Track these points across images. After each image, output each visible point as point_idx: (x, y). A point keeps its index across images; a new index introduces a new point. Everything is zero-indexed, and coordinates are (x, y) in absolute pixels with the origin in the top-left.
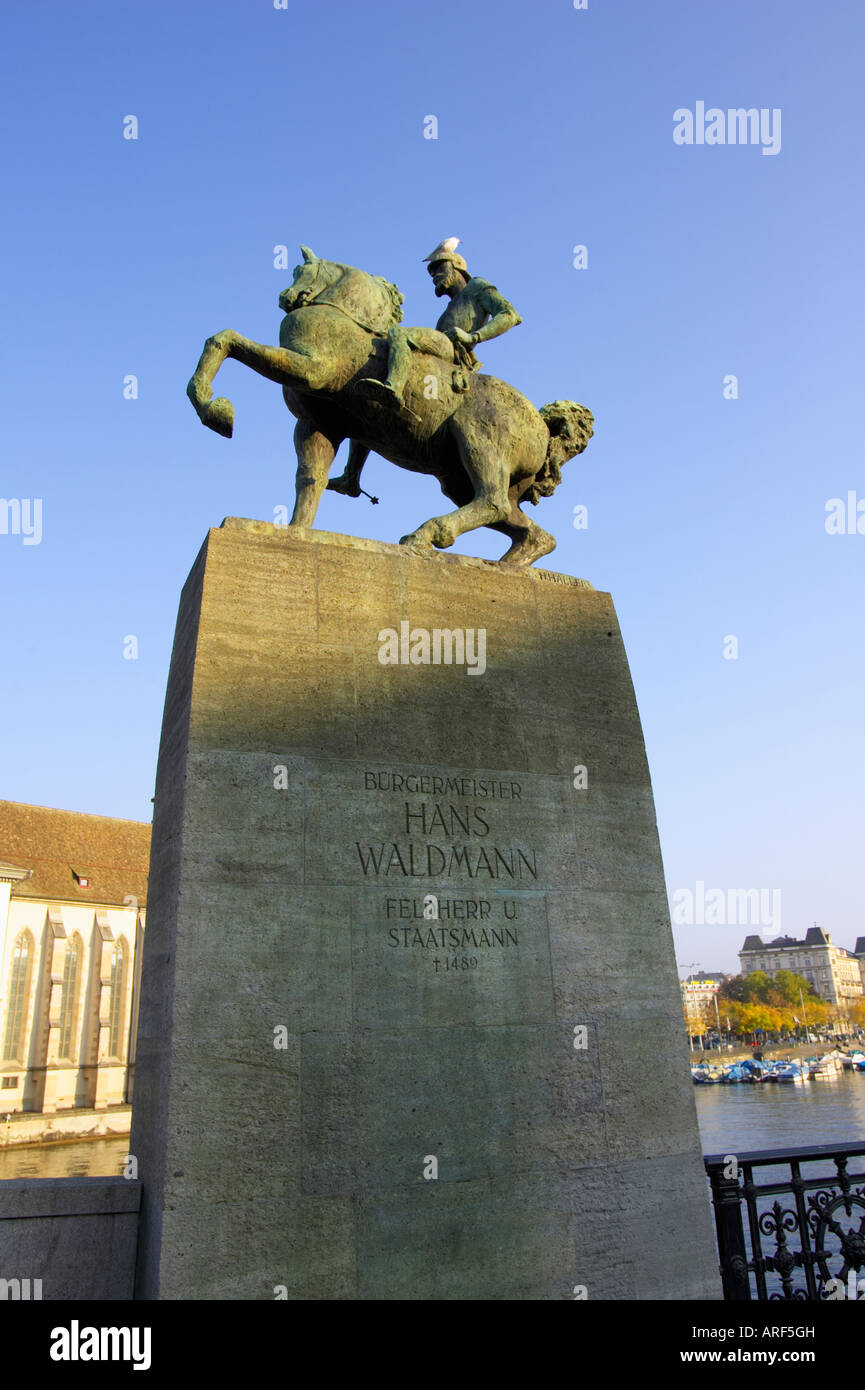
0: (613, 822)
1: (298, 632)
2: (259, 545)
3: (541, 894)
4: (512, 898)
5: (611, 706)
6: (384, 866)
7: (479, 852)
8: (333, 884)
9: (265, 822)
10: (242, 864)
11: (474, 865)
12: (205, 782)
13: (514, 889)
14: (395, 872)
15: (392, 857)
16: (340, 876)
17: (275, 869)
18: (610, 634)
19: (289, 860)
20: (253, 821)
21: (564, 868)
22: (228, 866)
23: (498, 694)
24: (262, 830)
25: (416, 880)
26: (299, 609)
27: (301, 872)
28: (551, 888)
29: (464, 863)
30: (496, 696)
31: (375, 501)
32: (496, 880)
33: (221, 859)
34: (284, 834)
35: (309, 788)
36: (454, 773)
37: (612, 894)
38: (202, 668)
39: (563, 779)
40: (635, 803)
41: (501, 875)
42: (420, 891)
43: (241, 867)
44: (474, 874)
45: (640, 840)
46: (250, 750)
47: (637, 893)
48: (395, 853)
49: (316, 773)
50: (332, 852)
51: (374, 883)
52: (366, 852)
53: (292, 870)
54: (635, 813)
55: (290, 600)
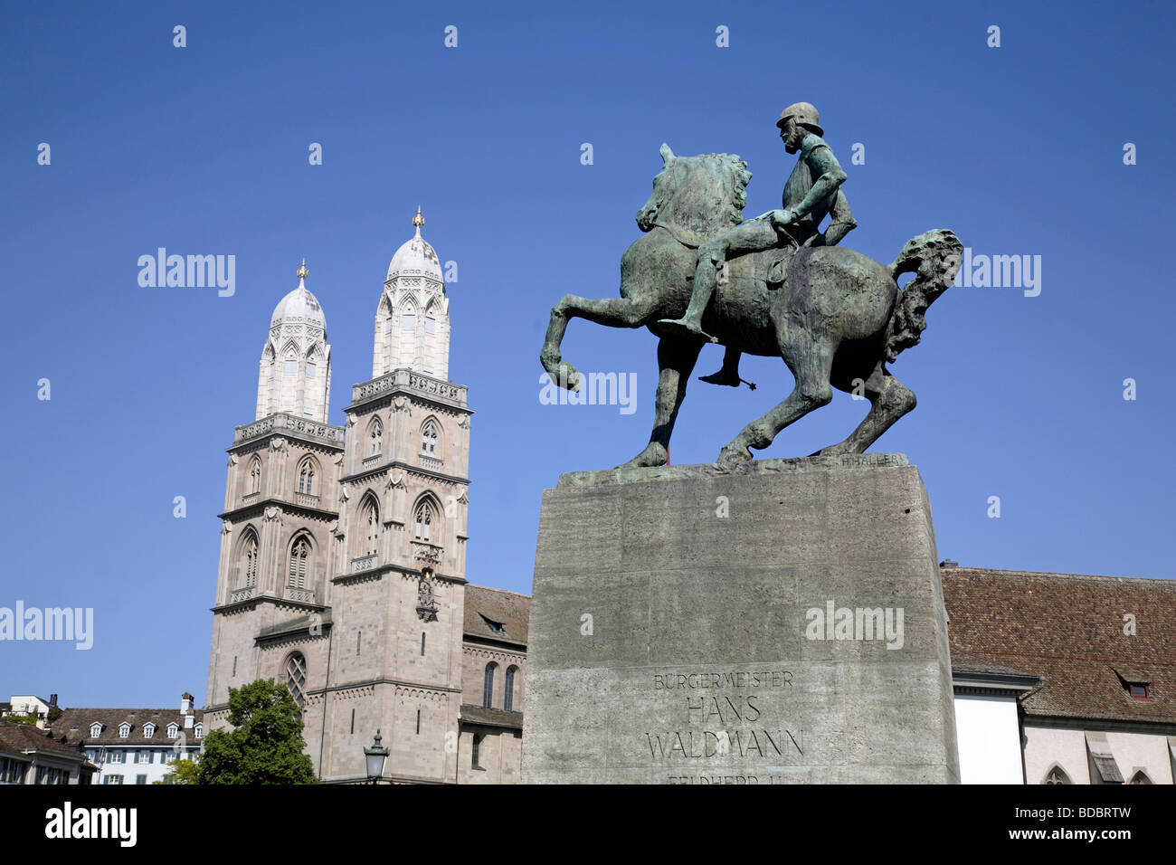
0: (888, 699)
1: (607, 566)
2: (580, 496)
3: (808, 768)
4: (779, 773)
5: (899, 586)
6: (668, 750)
7: (750, 735)
8: (628, 767)
9: (578, 722)
10: (562, 755)
11: (745, 746)
12: (537, 695)
13: (780, 765)
14: (676, 756)
15: (675, 743)
16: (633, 760)
17: (587, 757)
18: (907, 511)
19: (596, 750)
20: (570, 722)
21: (831, 745)
22: (553, 757)
23: (777, 592)
24: (576, 728)
25: (694, 761)
26: (608, 546)
27: (604, 759)
28: (817, 763)
29: (736, 744)
30: (775, 595)
31: (753, 387)
32: (764, 759)
33: (548, 752)
34: (592, 730)
35: (611, 693)
36: (730, 668)
37: (882, 768)
38: (536, 608)
39: (835, 663)
40: (915, 679)
41: (769, 754)
42: (696, 770)
43: (562, 756)
44: (744, 754)
45: (919, 715)
46: (568, 668)
47: (911, 766)
48: (678, 740)
49: (617, 680)
50: (628, 742)
51: (659, 764)
52: (654, 739)
53: (598, 757)
54: (914, 689)
55: (601, 539)
